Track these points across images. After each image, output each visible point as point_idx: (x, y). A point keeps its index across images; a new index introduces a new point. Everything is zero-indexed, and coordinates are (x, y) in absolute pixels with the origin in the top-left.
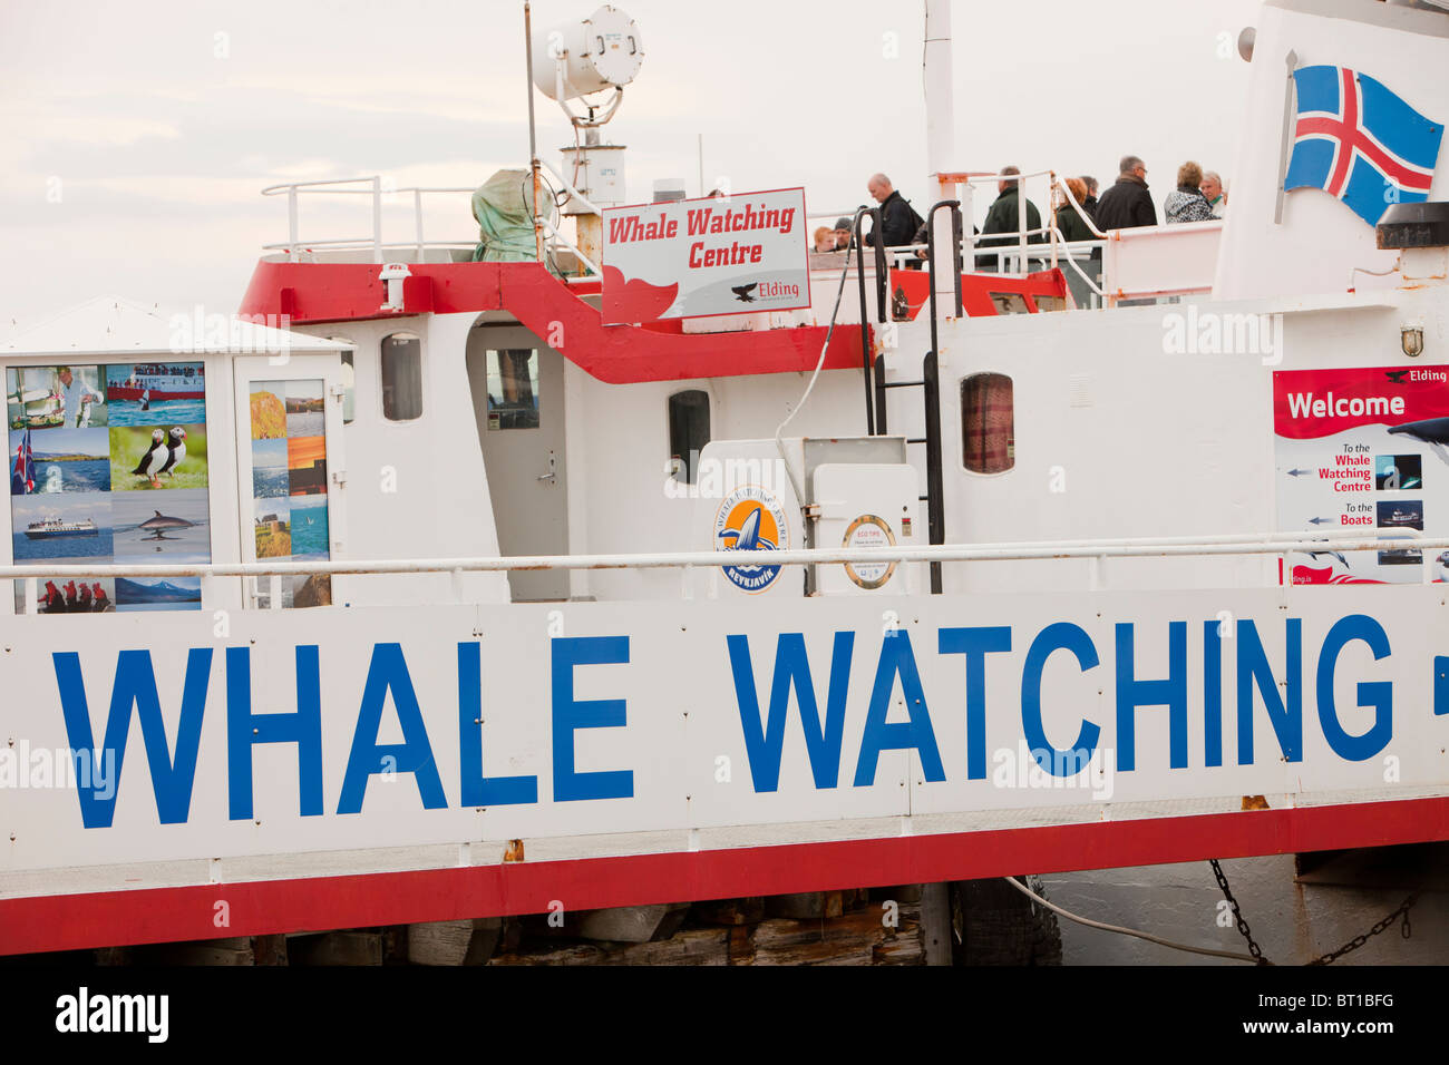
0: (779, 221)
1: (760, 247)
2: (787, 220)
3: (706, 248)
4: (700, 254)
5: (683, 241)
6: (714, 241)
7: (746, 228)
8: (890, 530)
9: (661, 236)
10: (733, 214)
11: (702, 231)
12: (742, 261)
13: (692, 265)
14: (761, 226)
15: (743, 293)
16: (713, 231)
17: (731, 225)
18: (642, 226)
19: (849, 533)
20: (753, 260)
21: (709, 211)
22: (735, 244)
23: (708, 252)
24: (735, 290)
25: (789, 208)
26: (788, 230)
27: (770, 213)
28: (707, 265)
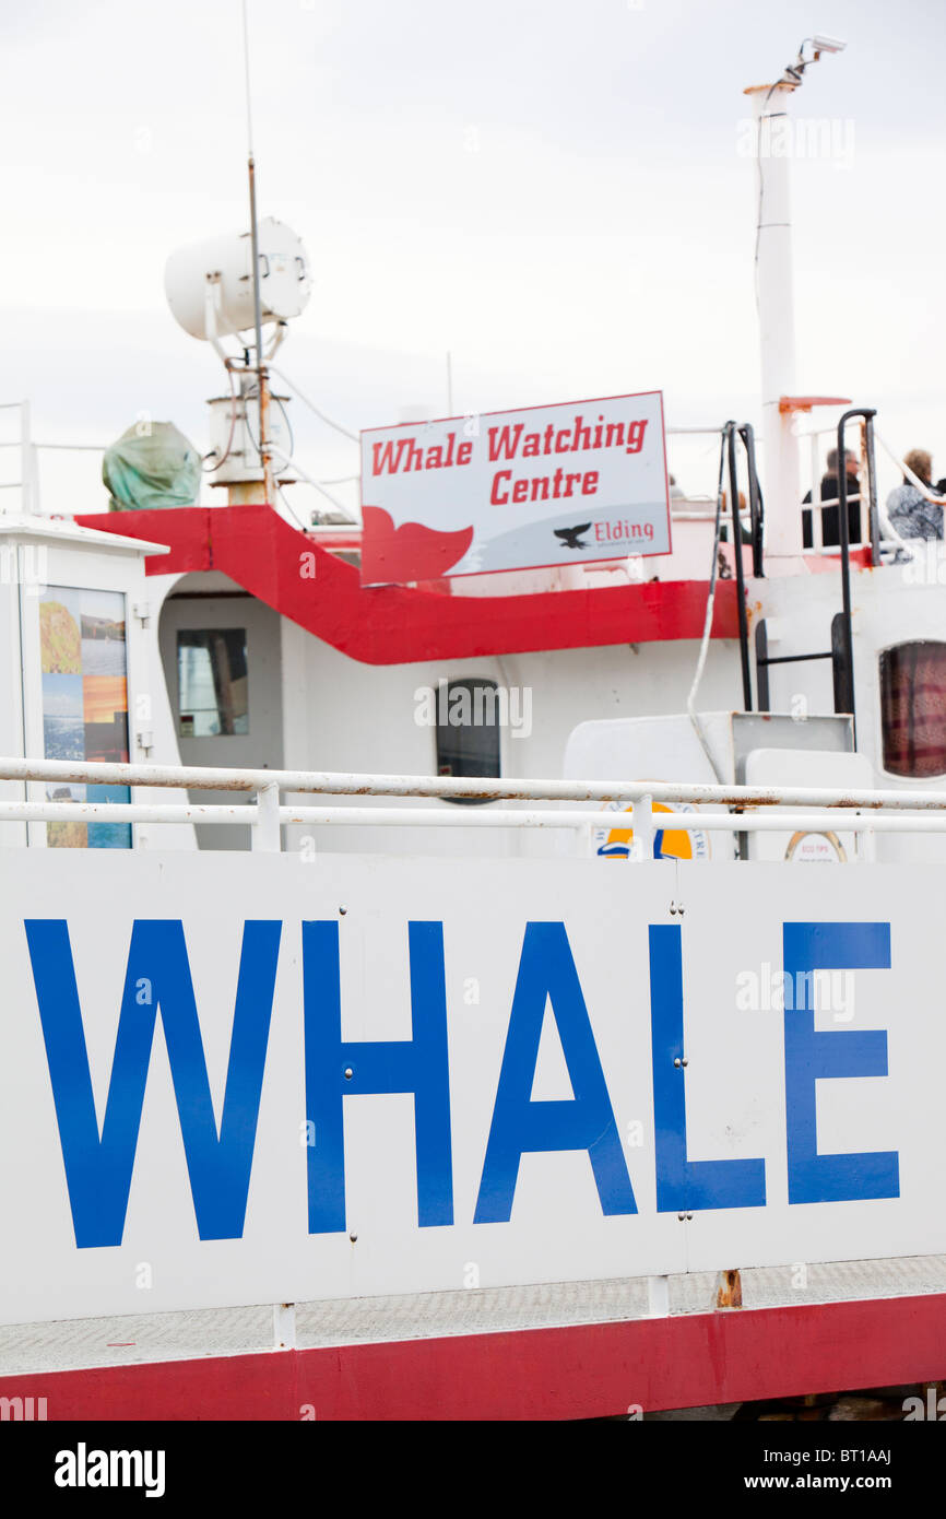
0: (625, 436)
1: (595, 475)
2: (636, 435)
3: (515, 477)
4: (506, 486)
5: (481, 468)
6: (525, 468)
7: (575, 448)
8: (840, 845)
9: (449, 463)
10: (556, 430)
11: (510, 455)
12: (569, 493)
13: (495, 501)
14: (598, 444)
15: (570, 536)
16: (526, 454)
17: (553, 445)
18: (420, 452)
19: (791, 847)
20: (585, 491)
21: (519, 428)
22: (559, 471)
23: (518, 483)
24: (559, 533)
25: (639, 420)
26: (639, 449)
27: (611, 428)
28: (516, 500)
